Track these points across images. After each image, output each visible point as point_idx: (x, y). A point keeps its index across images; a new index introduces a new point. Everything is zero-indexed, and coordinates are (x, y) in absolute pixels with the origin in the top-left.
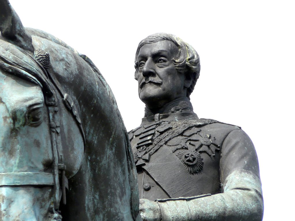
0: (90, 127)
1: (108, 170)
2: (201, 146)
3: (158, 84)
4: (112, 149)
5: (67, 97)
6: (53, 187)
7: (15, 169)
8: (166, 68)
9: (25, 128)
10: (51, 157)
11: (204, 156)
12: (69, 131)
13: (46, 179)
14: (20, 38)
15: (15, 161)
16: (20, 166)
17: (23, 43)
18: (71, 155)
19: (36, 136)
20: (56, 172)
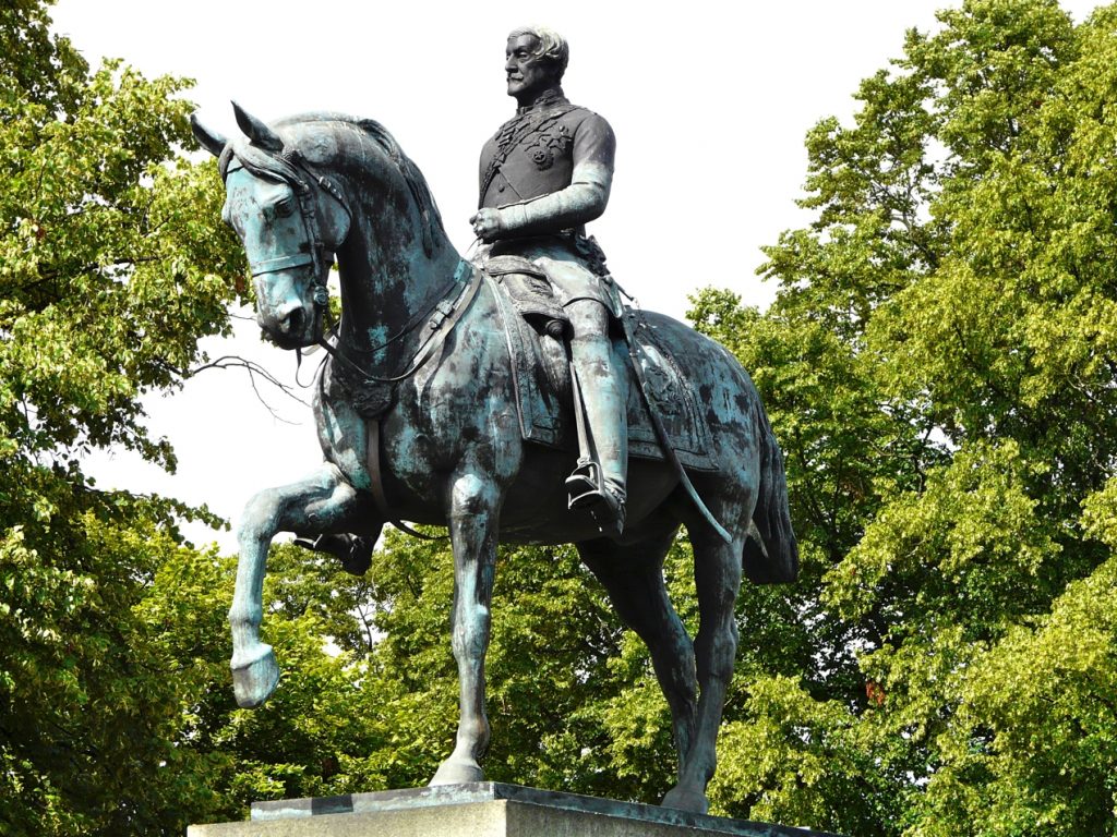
0: (364, 192)
1: (389, 224)
2: (552, 140)
3: (520, 80)
4: (391, 204)
5: (323, 180)
6: (312, 264)
7: (274, 256)
8: (527, 63)
9: (277, 221)
10: (305, 240)
11: (554, 151)
12: (328, 210)
13: (304, 259)
14: (266, 143)
15: (273, 249)
16: (278, 253)
17: (270, 146)
18: (332, 231)
19: (289, 225)
20: (313, 251)
